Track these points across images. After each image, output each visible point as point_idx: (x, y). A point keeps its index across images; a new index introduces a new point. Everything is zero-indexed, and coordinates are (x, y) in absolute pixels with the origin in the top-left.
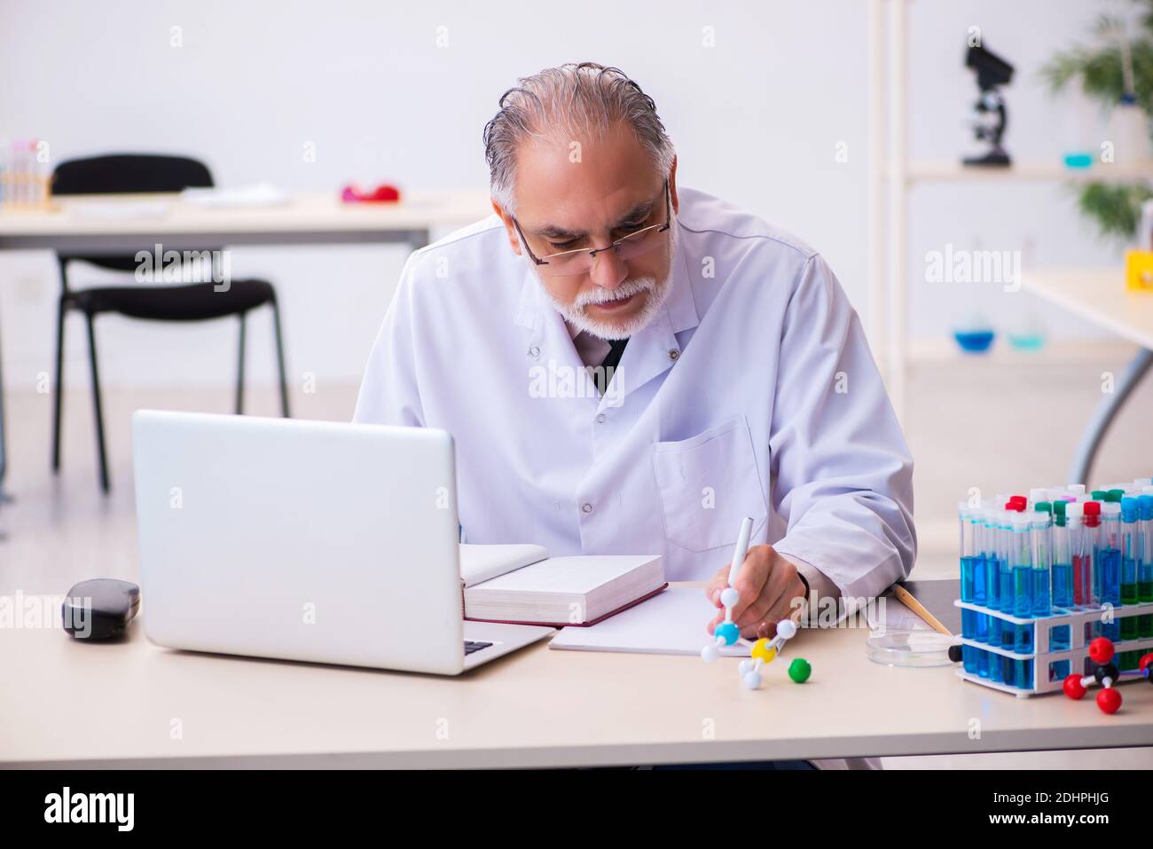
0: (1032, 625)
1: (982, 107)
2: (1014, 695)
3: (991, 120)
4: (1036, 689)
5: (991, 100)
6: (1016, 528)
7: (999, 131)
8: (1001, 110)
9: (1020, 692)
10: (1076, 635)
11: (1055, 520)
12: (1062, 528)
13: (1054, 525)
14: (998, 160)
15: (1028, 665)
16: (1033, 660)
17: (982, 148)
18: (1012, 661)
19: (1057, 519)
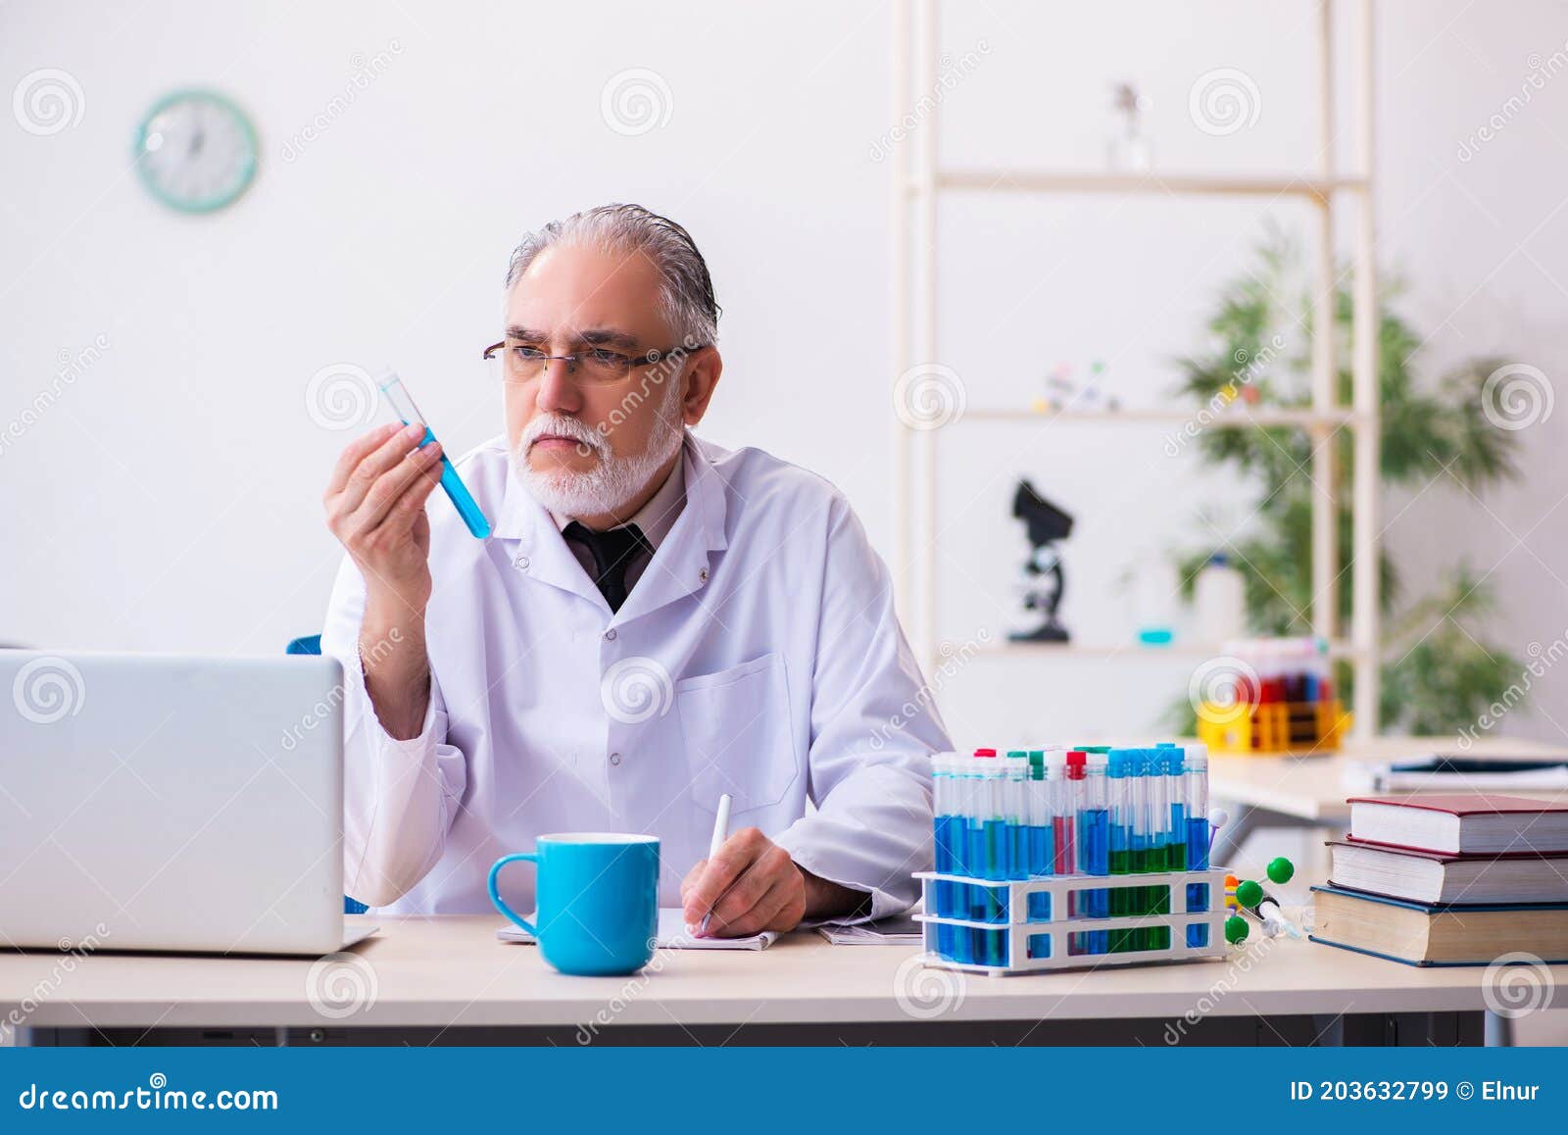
0: (1007, 889)
1: (1034, 568)
2: (986, 974)
3: (1045, 584)
4: (1012, 966)
5: (1045, 557)
6: (987, 774)
7: (1056, 598)
8: (1057, 570)
9: (993, 970)
10: (1058, 907)
11: (1031, 773)
12: (1039, 782)
13: (1030, 778)
14: (1052, 635)
15: (1002, 936)
16: (1008, 930)
17: (1034, 620)
18: (982, 932)
19: (1034, 771)
